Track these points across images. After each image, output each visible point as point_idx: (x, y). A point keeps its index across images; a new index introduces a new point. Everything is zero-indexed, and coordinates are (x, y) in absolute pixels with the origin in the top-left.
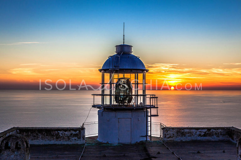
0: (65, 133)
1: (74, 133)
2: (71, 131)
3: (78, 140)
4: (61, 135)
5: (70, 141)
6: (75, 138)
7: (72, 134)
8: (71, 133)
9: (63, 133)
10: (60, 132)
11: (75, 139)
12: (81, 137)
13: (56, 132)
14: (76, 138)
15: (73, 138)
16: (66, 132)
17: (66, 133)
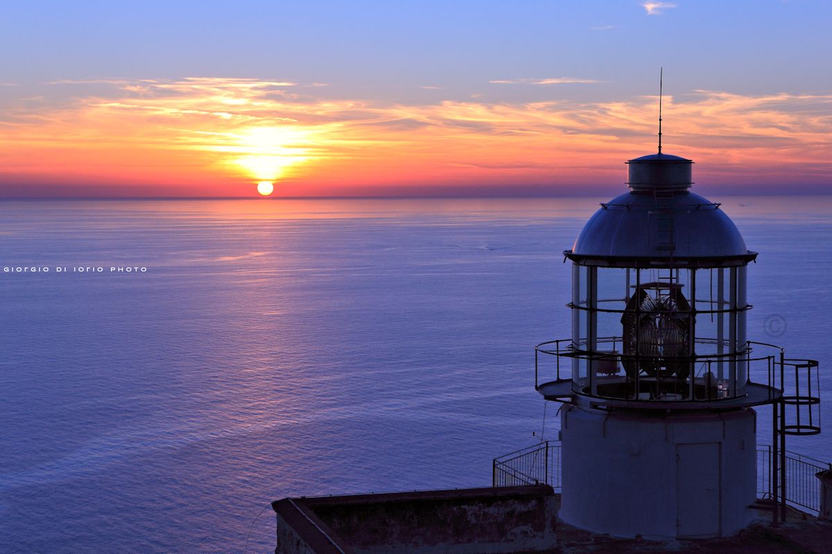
0: (486, 510)
1: (520, 508)
2: (510, 502)
3: (534, 536)
4: (474, 521)
5: (508, 541)
6: (525, 528)
7: (513, 511)
8: (509, 509)
9: (480, 510)
10: (471, 510)
11: (525, 533)
12: (548, 523)
13: (455, 508)
14: (528, 528)
15: (517, 530)
16: (489, 506)
17: (492, 510)
